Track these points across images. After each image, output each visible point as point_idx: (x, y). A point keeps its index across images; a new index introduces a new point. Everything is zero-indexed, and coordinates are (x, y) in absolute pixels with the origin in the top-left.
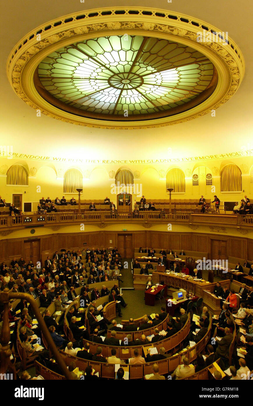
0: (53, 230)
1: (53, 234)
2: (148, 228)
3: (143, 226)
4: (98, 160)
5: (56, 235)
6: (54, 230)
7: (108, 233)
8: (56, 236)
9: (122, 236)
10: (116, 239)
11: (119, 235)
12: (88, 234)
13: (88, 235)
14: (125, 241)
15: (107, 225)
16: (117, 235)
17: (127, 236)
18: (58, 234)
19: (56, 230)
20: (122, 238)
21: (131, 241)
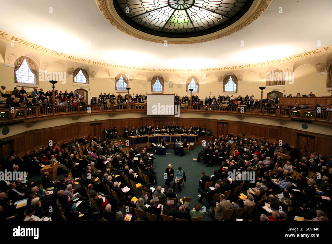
0: (27, 127)
4: (65, 55)
7: (81, 124)
8: (29, 134)
9: (92, 126)
10: (88, 129)
14: (95, 129)
15: (80, 117)
16: (89, 125)
17: (97, 125)
19: (30, 127)
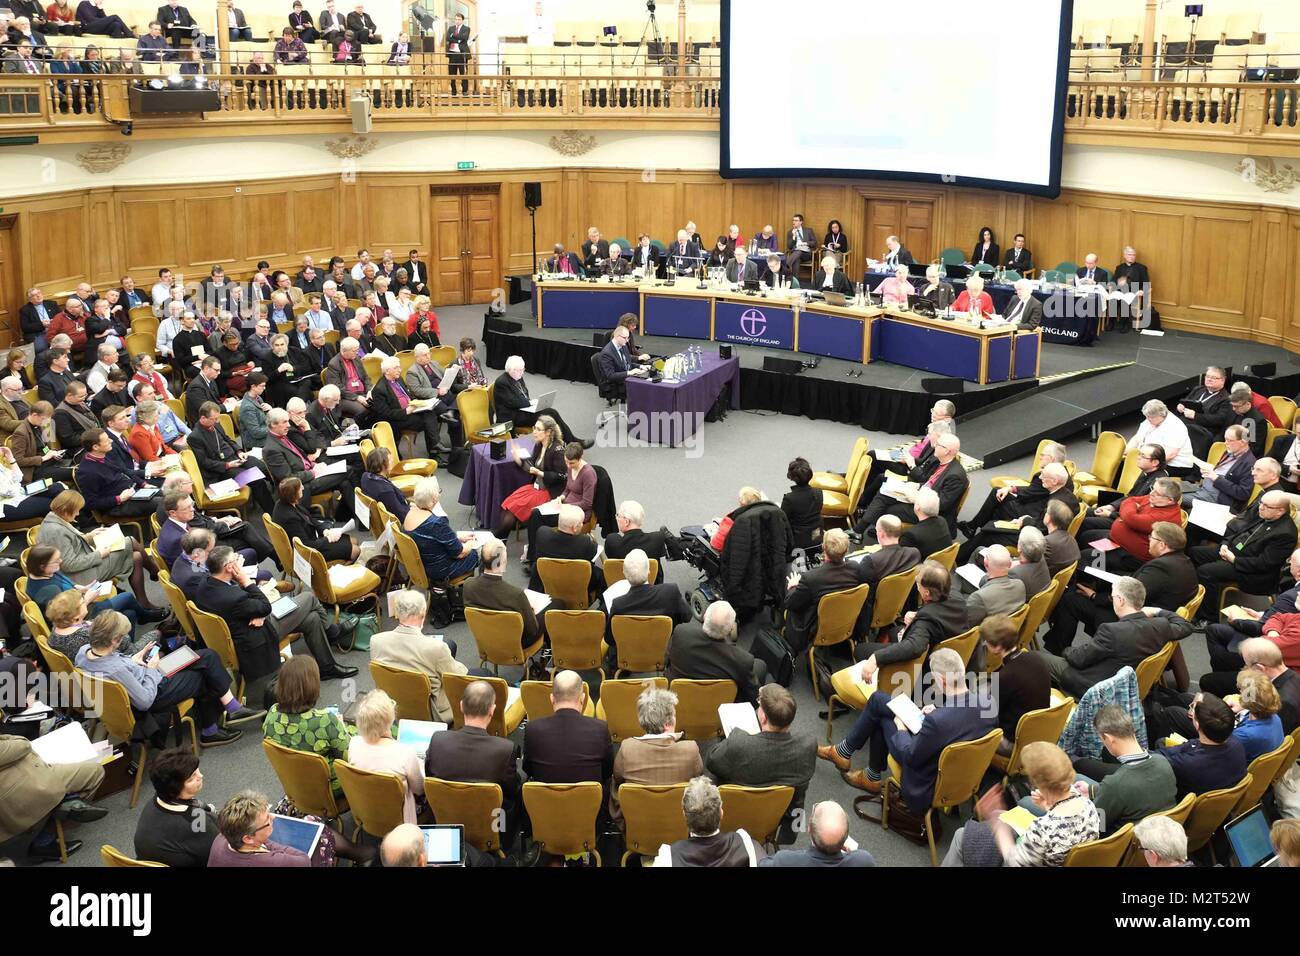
0: (87, 168)
1: (88, 192)
2: (573, 154)
3: (555, 144)
5: (101, 198)
6: (93, 169)
7: (384, 183)
8: (105, 203)
9: (450, 198)
10: (421, 213)
11: (437, 190)
12: (279, 189)
13: (282, 194)
14: (466, 222)
15: (374, 142)
16: (426, 192)
18: (115, 189)
19: (104, 170)
20: (450, 206)
21: (495, 221)
